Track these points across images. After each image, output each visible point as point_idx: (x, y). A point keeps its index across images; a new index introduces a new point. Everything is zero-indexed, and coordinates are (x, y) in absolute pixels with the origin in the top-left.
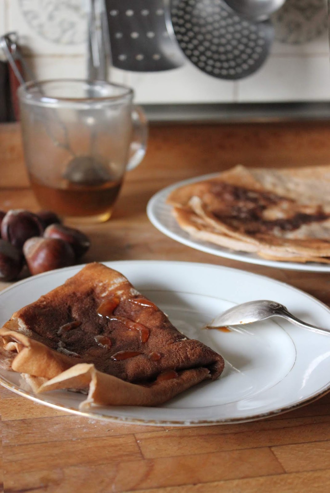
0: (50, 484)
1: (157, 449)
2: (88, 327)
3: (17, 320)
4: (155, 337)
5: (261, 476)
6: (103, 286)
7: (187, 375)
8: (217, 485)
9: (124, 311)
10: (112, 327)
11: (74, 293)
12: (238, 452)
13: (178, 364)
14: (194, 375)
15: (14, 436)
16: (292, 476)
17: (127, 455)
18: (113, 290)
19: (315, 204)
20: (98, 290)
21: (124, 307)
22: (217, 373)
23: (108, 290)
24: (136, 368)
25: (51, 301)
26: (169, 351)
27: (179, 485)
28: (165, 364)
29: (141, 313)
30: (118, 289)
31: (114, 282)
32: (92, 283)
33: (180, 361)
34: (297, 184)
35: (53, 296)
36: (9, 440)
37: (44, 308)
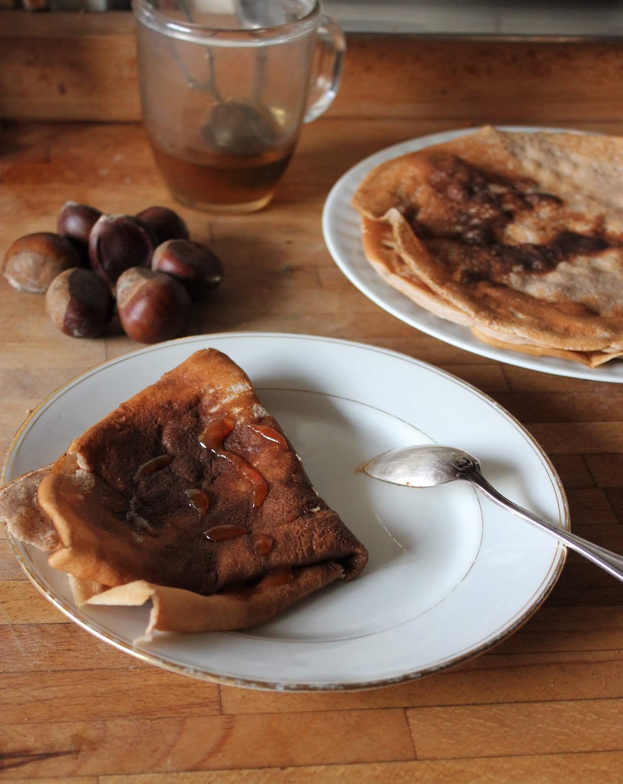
0: (84, 747)
1: (243, 697)
2: (181, 469)
3: (76, 454)
4: (274, 500)
5: (379, 762)
6: (214, 395)
7: (306, 578)
8: (314, 773)
9: (239, 443)
10: (217, 470)
11: (170, 403)
12: (358, 713)
13: (294, 562)
14: (318, 578)
15: (49, 653)
16: (423, 765)
17: (200, 705)
18: (227, 404)
19: (592, 212)
20: (206, 401)
21: (240, 436)
22: (355, 570)
23: (221, 403)
24: (232, 565)
25: (134, 415)
26: (287, 535)
27: (260, 768)
28: (276, 561)
29: (262, 452)
30: (235, 403)
31: (231, 389)
32: (199, 387)
33: (300, 556)
34: (575, 166)
35: (138, 406)
36: (40, 660)
37: (121, 430)
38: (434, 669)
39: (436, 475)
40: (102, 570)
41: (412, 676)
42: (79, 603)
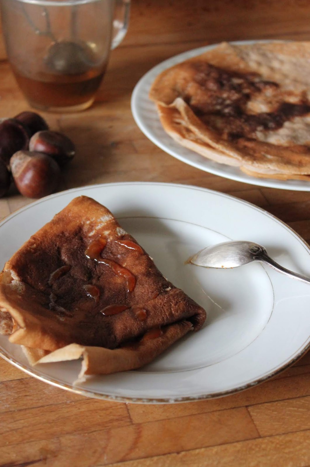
0: (49, 456)
1: (144, 412)
2: (77, 273)
3: (10, 271)
4: (141, 286)
5: (238, 441)
6: (90, 224)
7: (171, 333)
8: (198, 454)
9: (111, 253)
10: (100, 272)
11: (63, 233)
12: (218, 413)
13: (163, 322)
14: (178, 331)
15: (14, 399)
16: (266, 440)
17: (117, 420)
18: (100, 229)
19: (298, 90)
20: (85, 229)
21: (111, 248)
22: (199, 324)
23: (95, 229)
24: (124, 329)
25: (41, 243)
26: (154, 307)
27: (164, 454)
28: (151, 323)
29: (127, 257)
30: (105, 228)
31: (101, 220)
32: (80, 221)
33: (165, 318)
34: (282, 62)
35: (43, 237)
36: (9, 404)
37: (35, 253)
38: (265, 378)
39: (240, 259)
40: (46, 340)
41: (252, 384)
42: (32, 364)
